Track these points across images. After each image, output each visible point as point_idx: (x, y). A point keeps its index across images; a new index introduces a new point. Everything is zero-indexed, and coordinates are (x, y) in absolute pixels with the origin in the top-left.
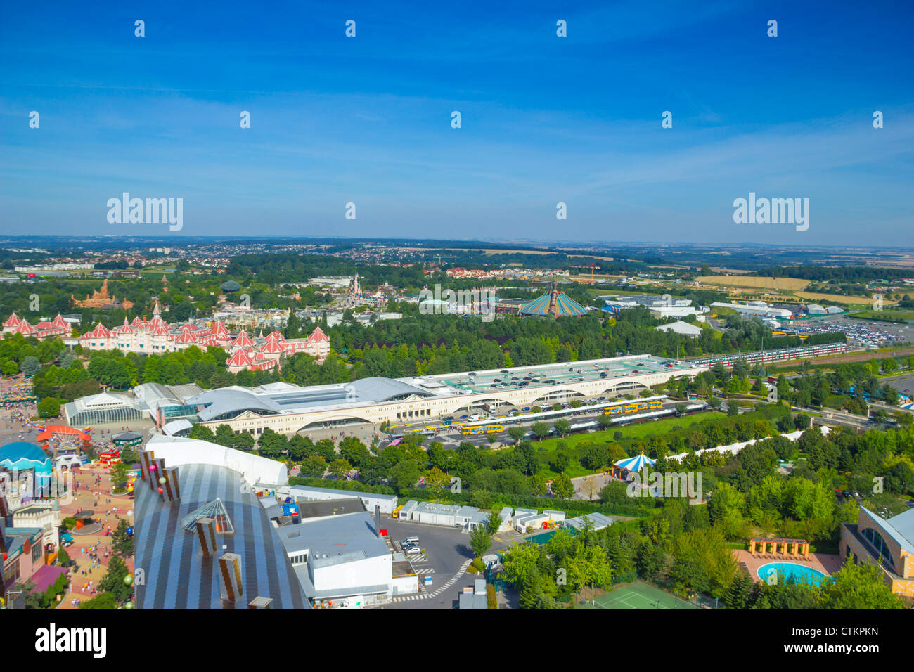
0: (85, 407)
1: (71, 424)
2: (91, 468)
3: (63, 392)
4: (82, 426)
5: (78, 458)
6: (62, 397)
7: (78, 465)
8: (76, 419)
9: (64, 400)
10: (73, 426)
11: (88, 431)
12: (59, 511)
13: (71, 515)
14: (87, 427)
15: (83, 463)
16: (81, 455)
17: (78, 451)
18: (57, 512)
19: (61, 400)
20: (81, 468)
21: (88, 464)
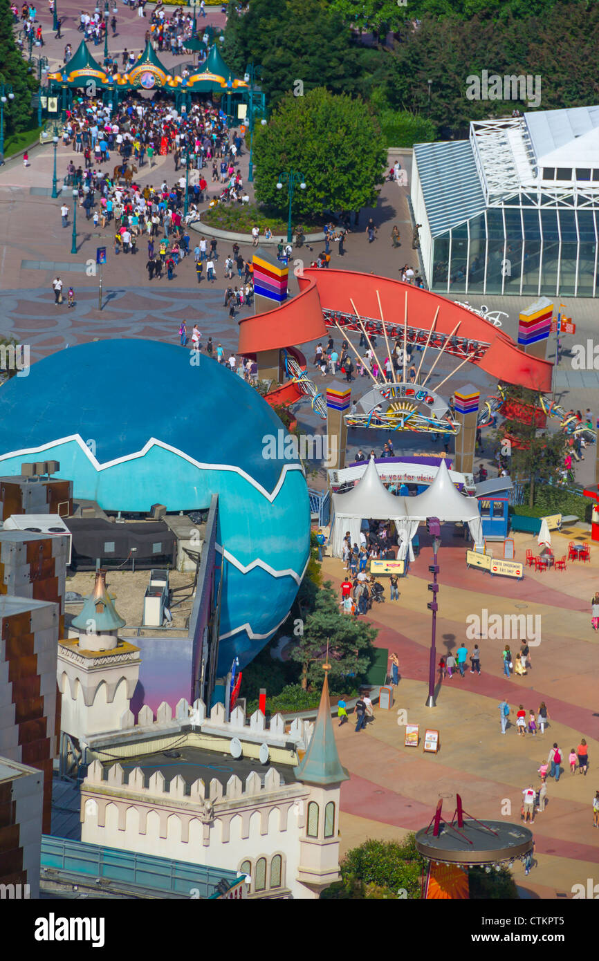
0: (528, 181)
1: (439, 277)
2: (535, 563)
3: (403, 69)
4: (504, 299)
5: (460, 488)
6: (396, 100)
7: (458, 535)
8: (471, 247)
9: (407, 119)
10: (447, 292)
11: (536, 331)
12: (335, 795)
13: (398, 835)
14: (534, 308)
15: (488, 528)
16: (482, 476)
17: (466, 449)
18: (321, 797)
19: (391, 118)
20: (472, 558)
21: (520, 539)
